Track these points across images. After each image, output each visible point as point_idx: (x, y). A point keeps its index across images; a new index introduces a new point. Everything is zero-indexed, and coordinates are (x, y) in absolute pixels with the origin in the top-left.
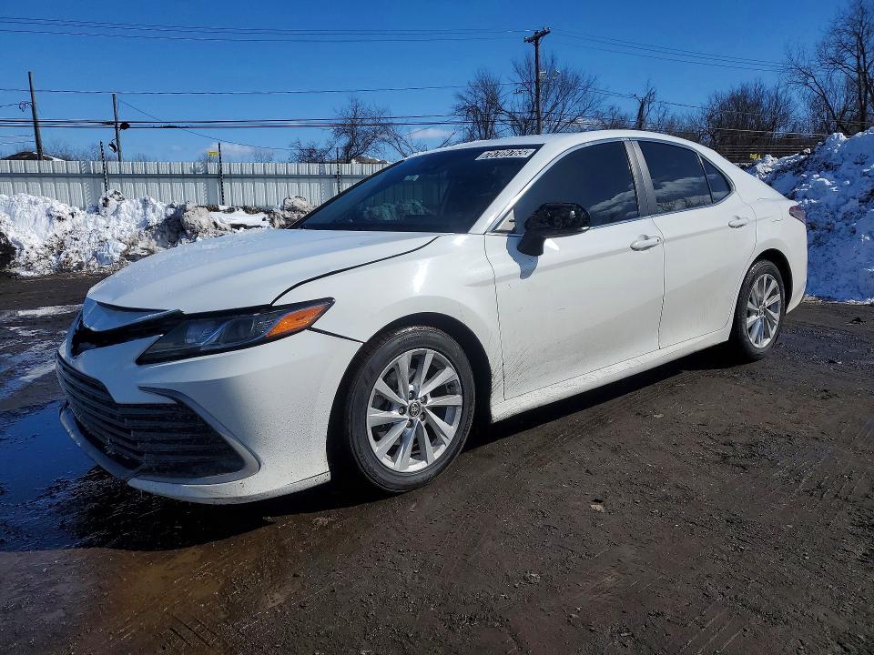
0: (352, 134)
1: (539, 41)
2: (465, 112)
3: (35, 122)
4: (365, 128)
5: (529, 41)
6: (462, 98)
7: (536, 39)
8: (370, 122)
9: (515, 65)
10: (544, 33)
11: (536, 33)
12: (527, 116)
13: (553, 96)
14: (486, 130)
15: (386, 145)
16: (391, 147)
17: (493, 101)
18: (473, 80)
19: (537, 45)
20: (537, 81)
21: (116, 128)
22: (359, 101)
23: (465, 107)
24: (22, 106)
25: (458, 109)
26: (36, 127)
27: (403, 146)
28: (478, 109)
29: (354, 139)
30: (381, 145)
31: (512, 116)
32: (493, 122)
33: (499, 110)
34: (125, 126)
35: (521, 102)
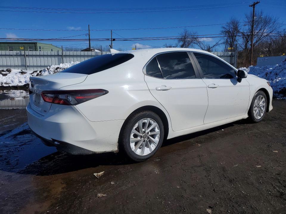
0: (184, 41)
1: (255, 6)
2: (225, 33)
3: (89, 39)
4: (189, 39)
5: (251, 6)
6: (224, 28)
7: (254, 5)
8: (191, 37)
9: (246, 15)
10: (257, 3)
11: (254, 3)
12: (249, 34)
13: (260, 26)
14: (233, 39)
15: (196, 44)
16: (197, 45)
17: (236, 29)
18: (229, 21)
19: (254, 7)
20: (253, 21)
21: (111, 41)
22: (187, 30)
23: (225, 31)
24: (86, 35)
25: (222, 32)
26: (89, 41)
27: (201, 45)
28: (230, 32)
29: (184, 43)
30: (194, 45)
31: (243, 34)
32: (235, 36)
33: (238, 32)
34: (114, 40)
35: (247, 28)
